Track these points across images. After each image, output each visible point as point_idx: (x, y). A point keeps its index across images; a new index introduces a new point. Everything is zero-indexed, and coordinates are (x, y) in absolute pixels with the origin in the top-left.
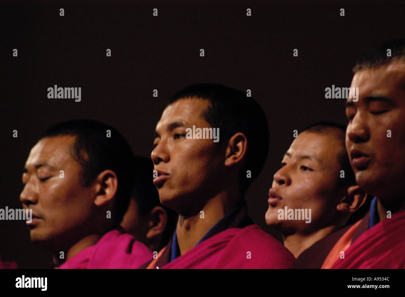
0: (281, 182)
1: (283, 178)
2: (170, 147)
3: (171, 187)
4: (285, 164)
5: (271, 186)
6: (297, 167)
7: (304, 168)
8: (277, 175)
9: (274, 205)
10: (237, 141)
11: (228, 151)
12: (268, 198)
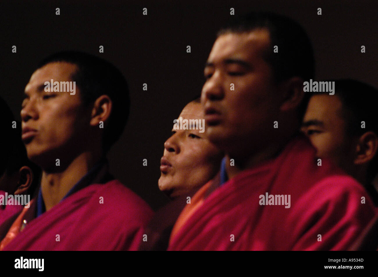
0: (171, 150)
1: (173, 147)
2: (40, 107)
3: (39, 142)
4: (175, 132)
5: (162, 154)
6: (186, 135)
7: (193, 136)
8: (167, 143)
9: (165, 173)
10: (102, 103)
11: (94, 112)
12: (160, 165)
